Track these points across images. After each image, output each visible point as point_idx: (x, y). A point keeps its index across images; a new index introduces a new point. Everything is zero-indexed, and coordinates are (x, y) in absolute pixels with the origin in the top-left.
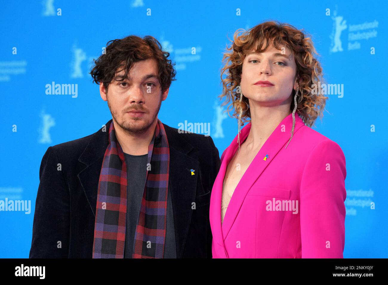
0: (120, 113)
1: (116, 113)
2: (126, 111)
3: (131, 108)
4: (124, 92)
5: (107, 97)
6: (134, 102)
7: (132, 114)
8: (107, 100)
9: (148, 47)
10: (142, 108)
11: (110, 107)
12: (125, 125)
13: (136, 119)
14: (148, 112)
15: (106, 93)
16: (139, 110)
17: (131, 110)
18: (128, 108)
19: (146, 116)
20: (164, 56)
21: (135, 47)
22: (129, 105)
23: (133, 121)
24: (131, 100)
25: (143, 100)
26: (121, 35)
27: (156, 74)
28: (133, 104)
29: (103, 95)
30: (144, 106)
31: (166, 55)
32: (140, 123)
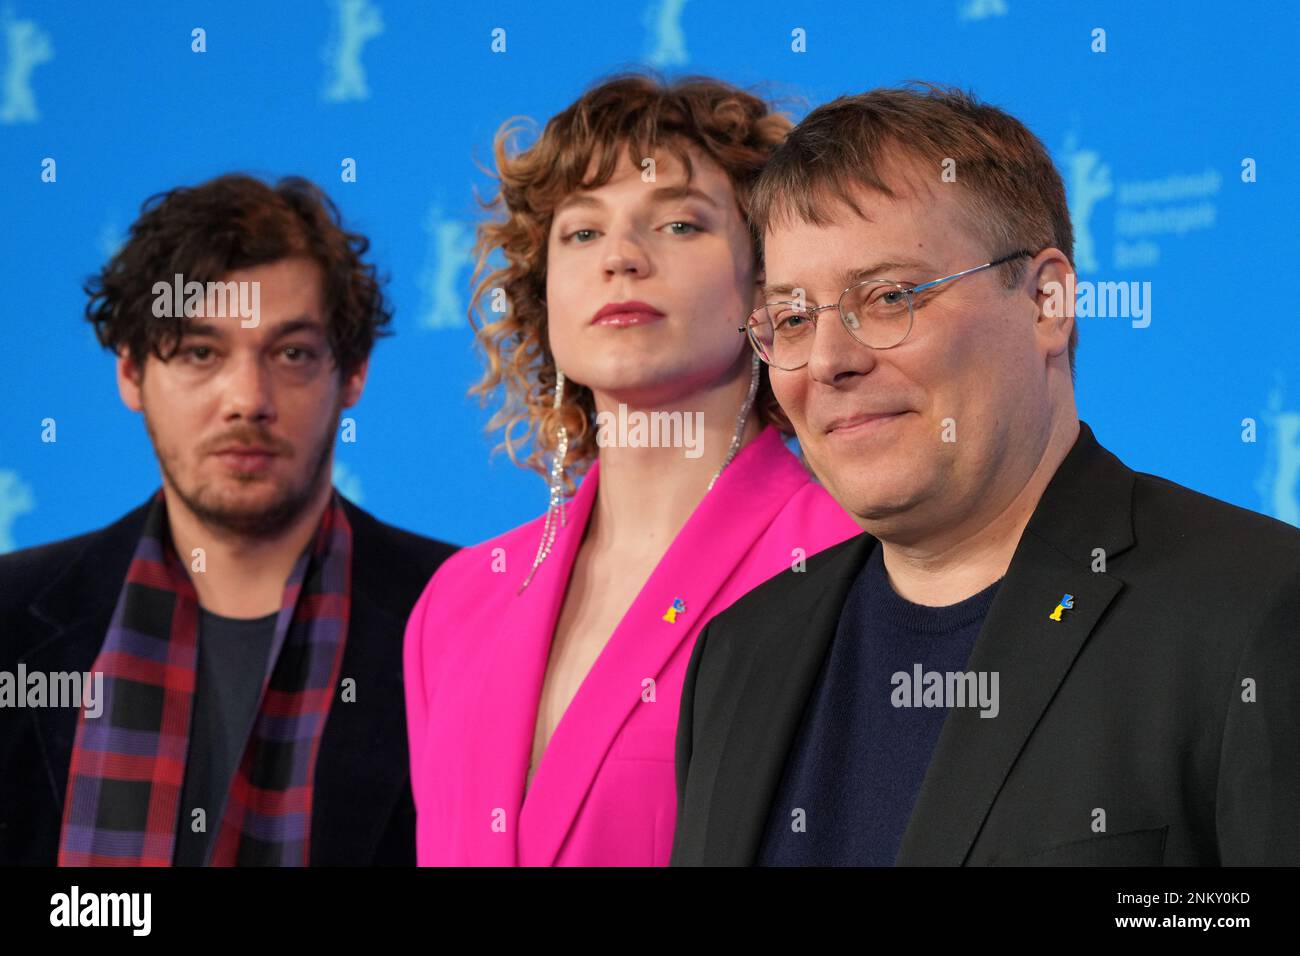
0: (188, 456)
1: (175, 457)
2: (208, 451)
3: (227, 436)
4: (203, 382)
5: (142, 397)
6: (235, 416)
7: (230, 460)
8: (143, 409)
9: (290, 216)
10: (265, 436)
11: (152, 433)
12: (206, 500)
13: (247, 478)
14: (289, 453)
15: (139, 383)
16: (256, 443)
17: (225, 445)
18: (217, 439)
19: (281, 465)
20: (347, 248)
21: (238, 213)
22: (219, 427)
23: (235, 484)
24: (227, 408)
25: (270, 411)
27: (316, 317)
28: (234, 423)
29: (127, 390)
30: (277, 430)
31: (355, 247)
32: (259, 493)
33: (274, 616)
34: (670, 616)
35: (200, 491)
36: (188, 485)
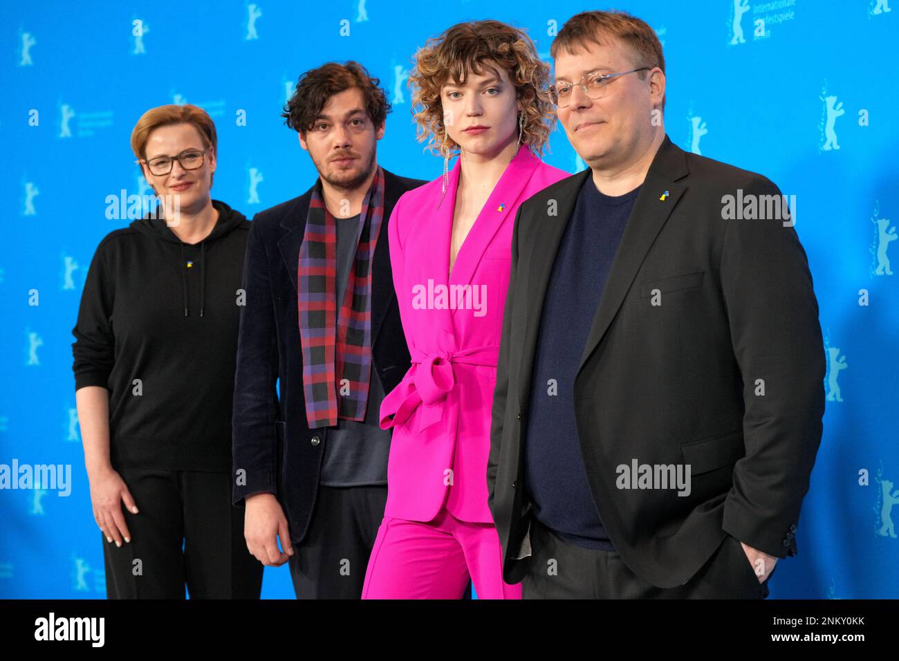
0: (324, 163)
1: (320, 164)
2: (330, 160)
3: (336, 155)
4: (326, 136)
5: (307, 145)
6: (338, 147)
7: (338, 163)
8: (308, 149)
9: (349, 74)
10: (350, 153)
11: (312, 157)
12: (332, 178)
13: (345, 169)
14: (358, 157)
15: (305, 140)
16: (346, 156)
17: (335, 158)
18: (332, 156)
19: (356, 162)
20: (371, 83)
21: (330, 76)
22: (332, 152)
23: (341, 171)
24: (335, 145)
25: (349, 143)
26: (316, 63)
27: (361, 108)
28: (337, 149)
29: (302, 143)
30: (353, 150)
31: (374, 83)
32: (351, 173)
33: (359, 215)
34: (500, 209)
35: (330, 175)
36: (326, 174)
